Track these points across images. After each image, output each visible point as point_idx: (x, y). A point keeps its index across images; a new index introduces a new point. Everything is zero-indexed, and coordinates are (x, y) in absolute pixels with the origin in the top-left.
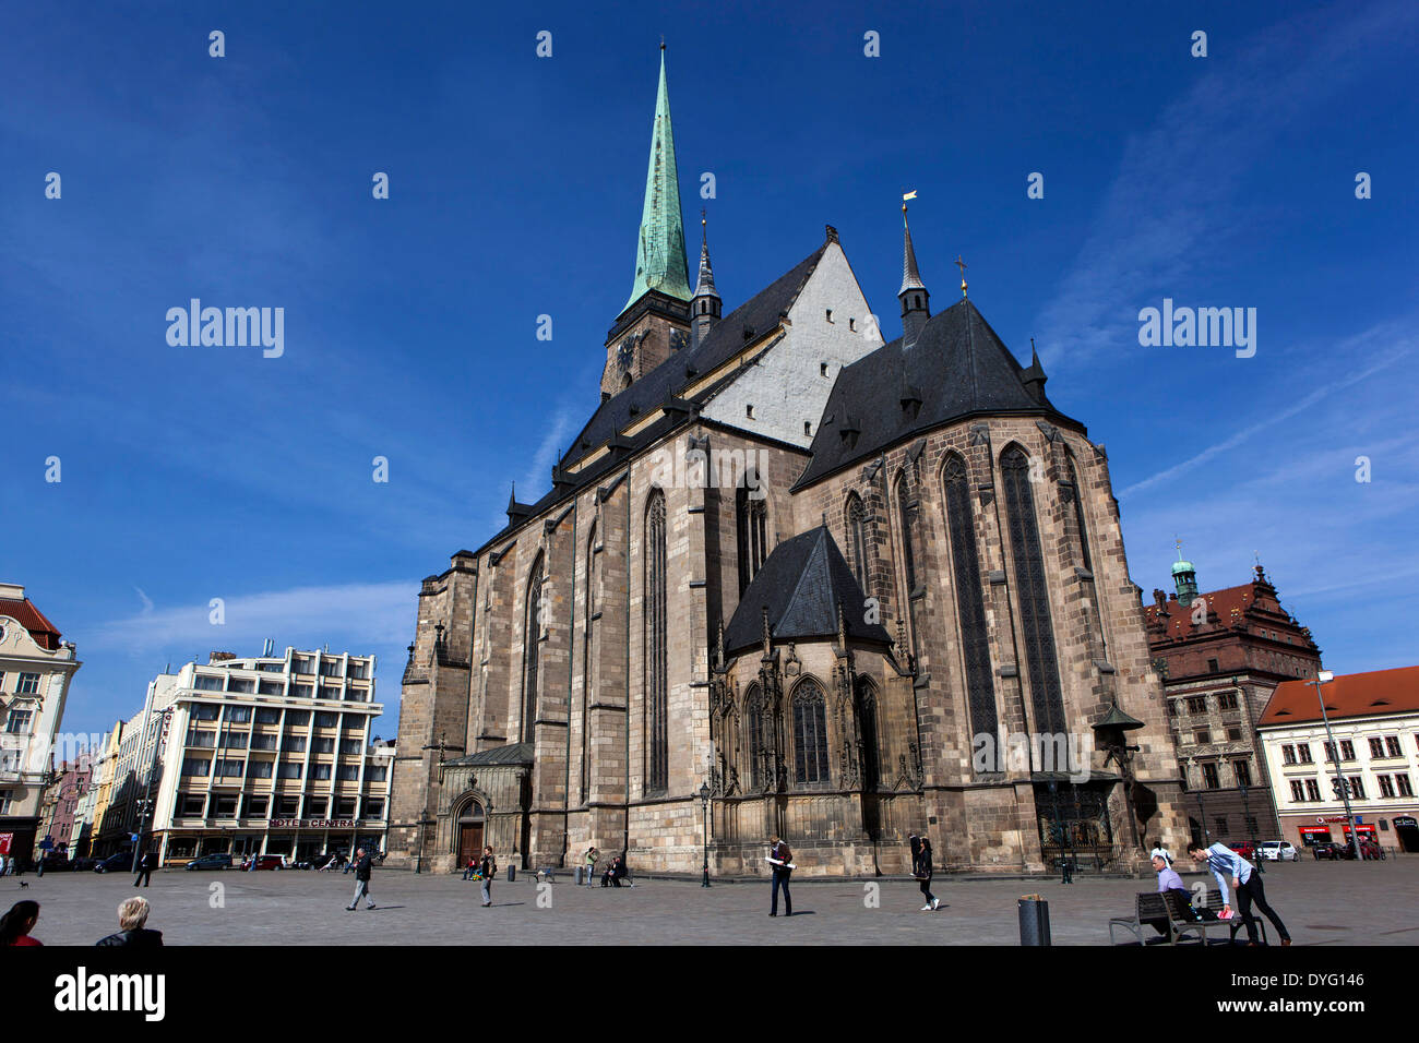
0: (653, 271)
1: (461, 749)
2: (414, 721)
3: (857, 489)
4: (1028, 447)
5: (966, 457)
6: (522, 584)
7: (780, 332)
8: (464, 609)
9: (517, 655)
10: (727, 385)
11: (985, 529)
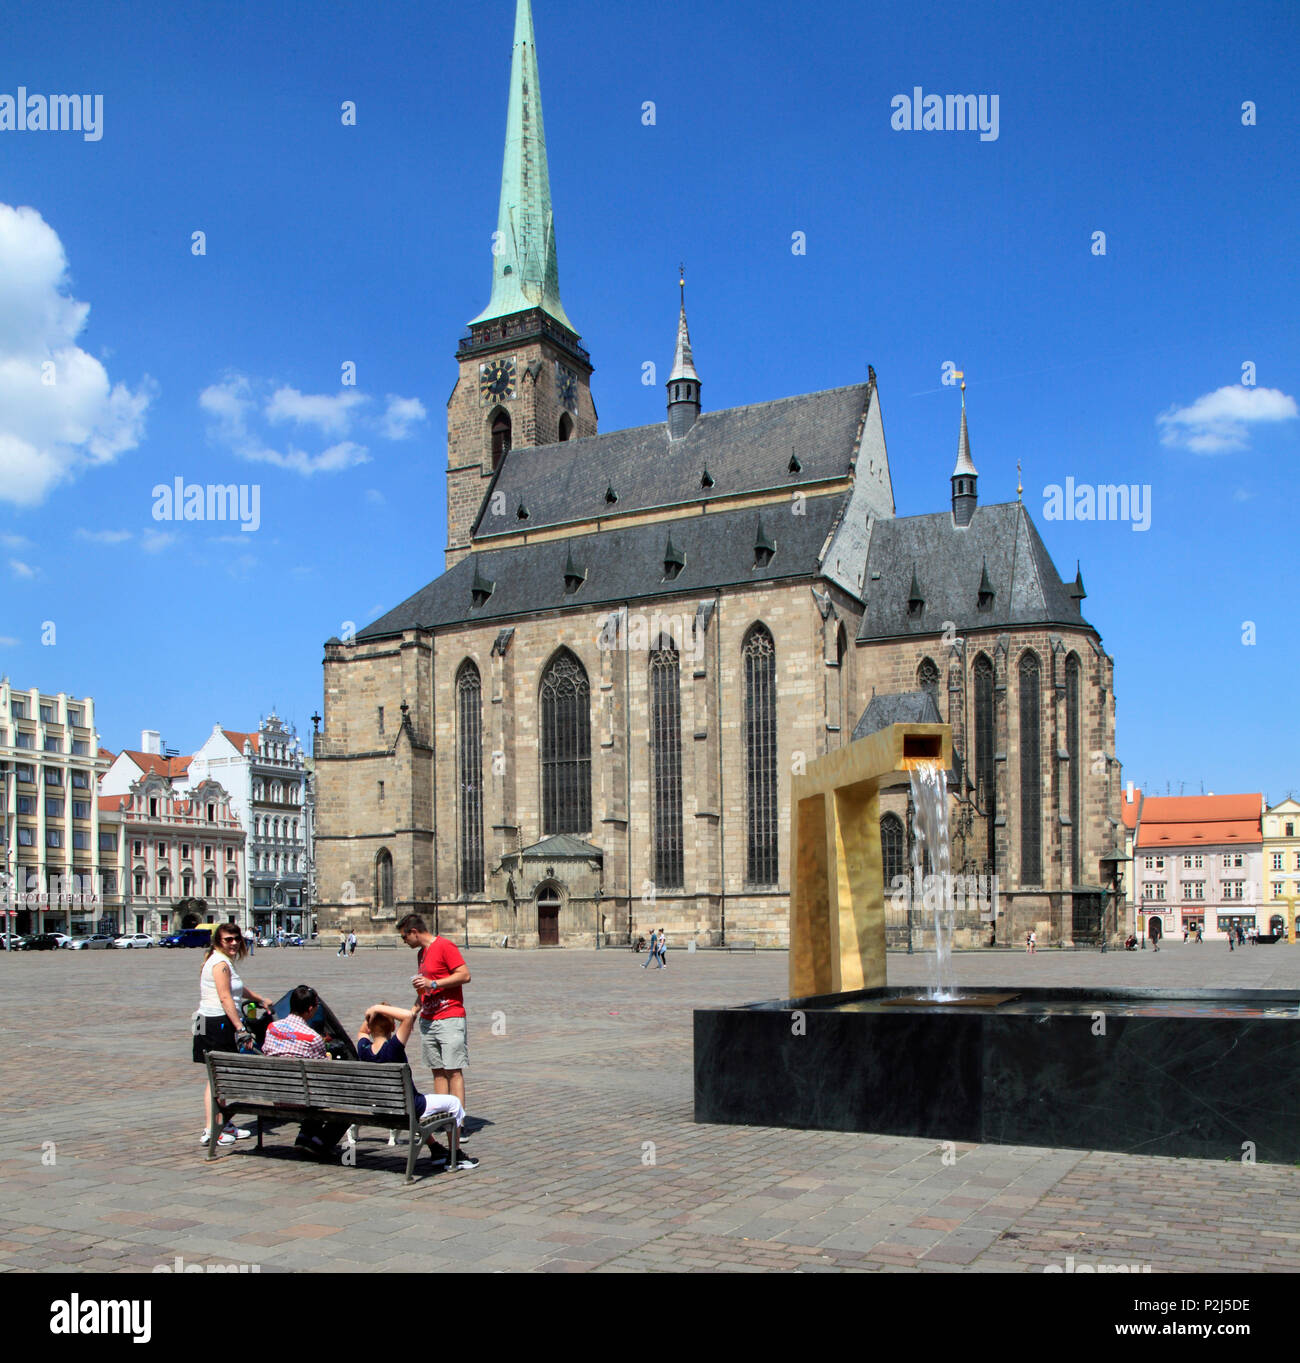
0: (529, 277)
2: (333, 799)
3: (933, 658)
4: (1080, 656)
5: (1042, 657)
6: (531, 677)
7: (850, 485)
8: (424, 689)
9: (528, 749)
10: (828, 540)
11: (1054, 717)
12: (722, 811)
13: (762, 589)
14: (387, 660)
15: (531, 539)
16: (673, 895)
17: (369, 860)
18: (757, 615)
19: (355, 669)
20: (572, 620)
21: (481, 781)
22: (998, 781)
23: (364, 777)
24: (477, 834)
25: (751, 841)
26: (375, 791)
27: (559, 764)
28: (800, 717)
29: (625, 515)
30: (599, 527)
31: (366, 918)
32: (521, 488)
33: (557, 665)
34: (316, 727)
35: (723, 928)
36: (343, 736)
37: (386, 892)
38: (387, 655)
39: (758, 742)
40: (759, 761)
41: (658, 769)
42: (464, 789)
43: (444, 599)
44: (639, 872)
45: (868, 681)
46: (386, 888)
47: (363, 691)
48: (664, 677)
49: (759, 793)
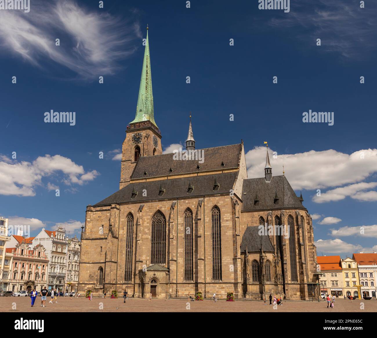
0: (147, 113)
1: (116, 263)
2: (86, 251)
3: (263, 216)
4: (304, 216)
5: (294, 217)
6: (149, 218)
7: (238, 170)
8: (117, 220)
9: (147, 238)
10: (234, 184)
11: (298, 234)
12: (205, 258)
13: (217, 196)
14: (106, 212)
15: (148, 180)
16: (190, 282)
17: (96, 270)
18: (215, 203)
19: (96, 214)
20: (162, 203)
21: (132, 247)
22: (284, 251)
23: (96, 245)
24: (130, 263)
25: (214, 267)
26: (100, 249)
27: (156, 243)
28: (228, 232)
29: (175, 175)
30: (167, 178)
31: (93, 288)
32: (144, 167)
33: (157, 215)
34: (82, 230)
35: (205, 293)
36: (90, 233)
37: (100, 280)
38: (106, 210)
39: (215, 238)
40: (216, 244)
41: (186, 245)
42: (127, 250)
43: (123, 195)
44: (179, 276)
45: (244, 222)
46: (100, 279)
47: (97, 220)
48: (188, 220)
49: (216, 253)
